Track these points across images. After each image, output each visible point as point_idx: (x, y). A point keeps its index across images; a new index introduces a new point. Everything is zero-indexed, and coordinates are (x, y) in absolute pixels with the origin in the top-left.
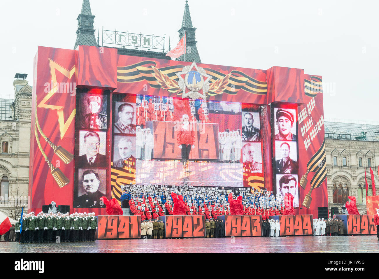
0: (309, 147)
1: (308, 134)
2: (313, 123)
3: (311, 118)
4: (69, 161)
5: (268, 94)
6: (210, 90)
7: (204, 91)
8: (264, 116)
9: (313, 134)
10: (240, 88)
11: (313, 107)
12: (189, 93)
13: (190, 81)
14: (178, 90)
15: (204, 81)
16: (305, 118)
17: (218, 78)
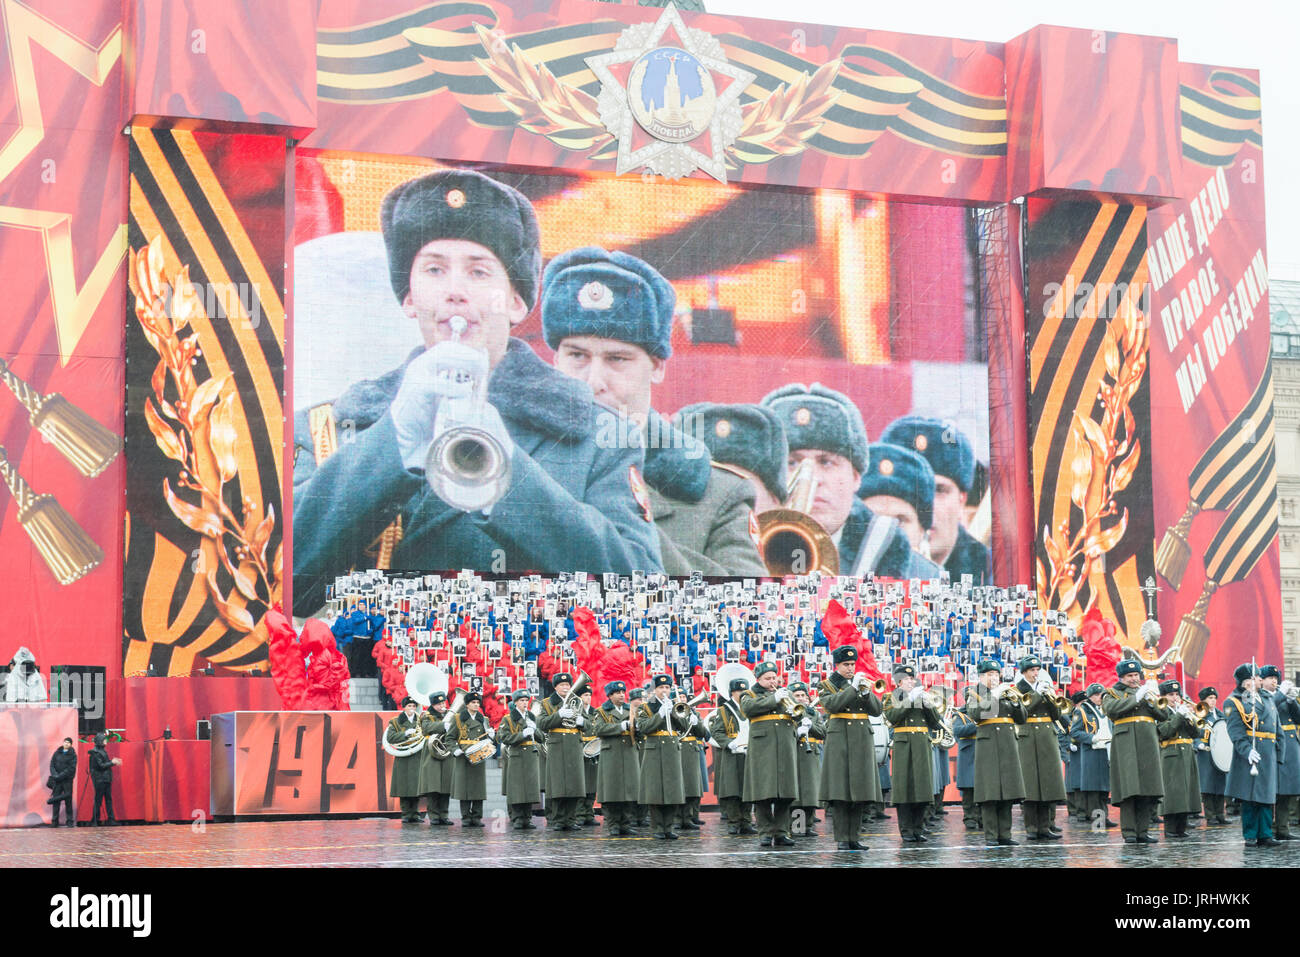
0: (1199, 399)
1: (1192, 336)
2: (1216, 289)
3: (1209, 263)
4: (100, 465)
5: (1011, 155)
6: (745, 134)
7: (715, 140)
8: (994, 255)
9: (1219, 339)
10: (884, 129)
11: (1218, 215)
12: (648, 148)
13: (653, 93)
14: (598, 139)
15: (718, 94)
16: (1179, 264)
17: (780, 81)
